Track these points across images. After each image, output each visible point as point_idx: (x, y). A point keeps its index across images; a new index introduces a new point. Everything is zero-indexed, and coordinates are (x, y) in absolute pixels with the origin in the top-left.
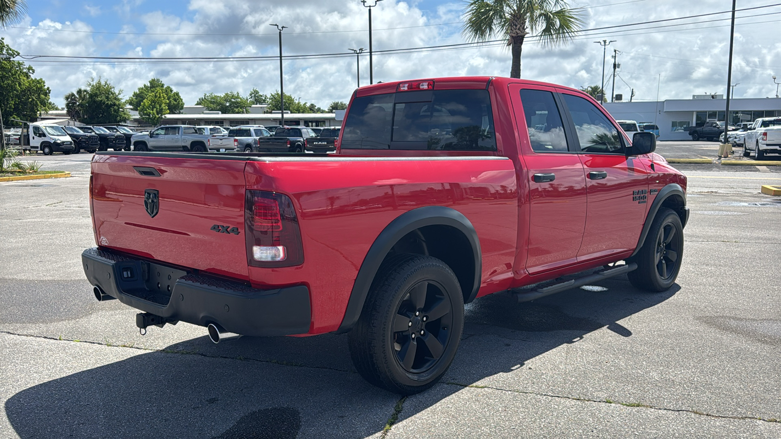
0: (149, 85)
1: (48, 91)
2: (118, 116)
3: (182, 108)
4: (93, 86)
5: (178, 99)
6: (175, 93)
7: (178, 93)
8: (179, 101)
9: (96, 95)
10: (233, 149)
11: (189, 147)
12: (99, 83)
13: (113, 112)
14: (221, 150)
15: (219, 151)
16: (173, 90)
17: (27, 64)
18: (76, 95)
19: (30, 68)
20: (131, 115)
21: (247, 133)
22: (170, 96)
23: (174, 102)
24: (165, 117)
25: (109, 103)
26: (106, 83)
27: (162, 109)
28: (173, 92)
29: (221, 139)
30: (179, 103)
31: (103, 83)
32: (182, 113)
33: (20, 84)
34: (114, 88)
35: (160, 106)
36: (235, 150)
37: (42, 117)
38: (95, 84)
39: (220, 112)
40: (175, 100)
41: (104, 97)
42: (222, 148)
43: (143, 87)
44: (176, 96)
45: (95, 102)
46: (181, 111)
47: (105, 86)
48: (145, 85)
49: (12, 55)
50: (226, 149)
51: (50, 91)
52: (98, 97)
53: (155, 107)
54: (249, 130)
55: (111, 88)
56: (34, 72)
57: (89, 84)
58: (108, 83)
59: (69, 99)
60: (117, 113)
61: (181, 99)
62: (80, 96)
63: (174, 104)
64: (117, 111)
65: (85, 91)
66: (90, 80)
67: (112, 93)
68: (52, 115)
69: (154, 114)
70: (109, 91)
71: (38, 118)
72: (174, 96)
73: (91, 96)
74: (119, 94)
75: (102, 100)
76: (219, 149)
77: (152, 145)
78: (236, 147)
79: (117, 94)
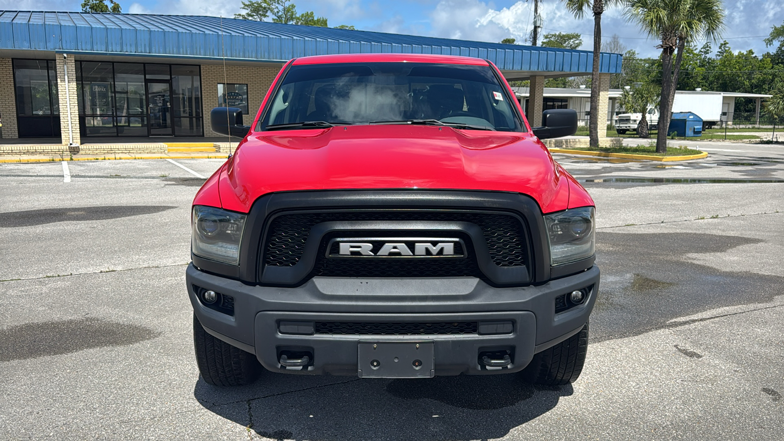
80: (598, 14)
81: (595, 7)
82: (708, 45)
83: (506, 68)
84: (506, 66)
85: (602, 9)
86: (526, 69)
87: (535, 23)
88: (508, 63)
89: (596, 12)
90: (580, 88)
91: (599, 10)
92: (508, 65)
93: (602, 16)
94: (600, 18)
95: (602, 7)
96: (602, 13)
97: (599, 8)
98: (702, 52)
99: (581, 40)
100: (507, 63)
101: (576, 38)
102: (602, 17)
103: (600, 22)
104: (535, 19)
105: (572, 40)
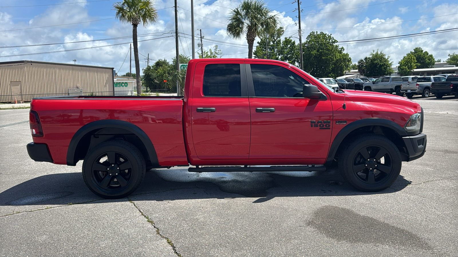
0: (414, 51)
1: (350, 59)
2: (386, 71)
3: (434, 64)
4: (373, 55)
5: (431, 59)
6: (430, 55)
7: (432, 55)
8: (432, 60)
9: (374, 60)
10: (415, 90)
11: (394, 89)
12: (377, 53)
13: (383, 69)
14: (408, 91)
15: (407, 92)
16: (428, 54)
17: (340, 47)
18: (364, 60)
19: (342, 48)
20: (394, 70)
21: (429, 80)
22: (426, 57)
23: (429, 61)
24: (413, 70)
25: (382, 64)
26: (381, 53)
27: (412, 66)
28: (429, 55)
29: (409, 84)
30: (431, 62)
31: (379, 53)
32: (434, 68)
33: (335, 57)
34: (385, 55)
35: (411, 64)
36: (416, 91)
37: (347, 74)
38: (374, 53)
39: (455, 66)
40: (429, 60)
41: (379, 61)
42: (409, 90)
43: (410, 53)
44: (430, 58)
45: (373, 64)
46: (433, 66)
47: (380, 54)
48: (411, 52)
49: (334, 42)
50: (411, 90)
51: (351, 59)
52: (375, 61)
53: (408, 65)
54: (430, 78)
55: (383, 56)
56: (344, 50)
57: (371, 54)
58: (382, 52)
59: (360, 63)
60: (386, 69)
61: (433, 59)
62: (366, 61)
63: (428, 62)
64: (385, 69)
65: (369, 58)
66: (372, 52)
67: (384, 58)
68: (352, 72)
69: (406, 68)
70: (382, 57)
71: (344, 74)
72: (429, 57)
73: (372, 60)
74: (388, 58)
75: (377, 63)
76: (407, 90)
77: (374, 88)
78: (417, 89)
79: (386, 59)
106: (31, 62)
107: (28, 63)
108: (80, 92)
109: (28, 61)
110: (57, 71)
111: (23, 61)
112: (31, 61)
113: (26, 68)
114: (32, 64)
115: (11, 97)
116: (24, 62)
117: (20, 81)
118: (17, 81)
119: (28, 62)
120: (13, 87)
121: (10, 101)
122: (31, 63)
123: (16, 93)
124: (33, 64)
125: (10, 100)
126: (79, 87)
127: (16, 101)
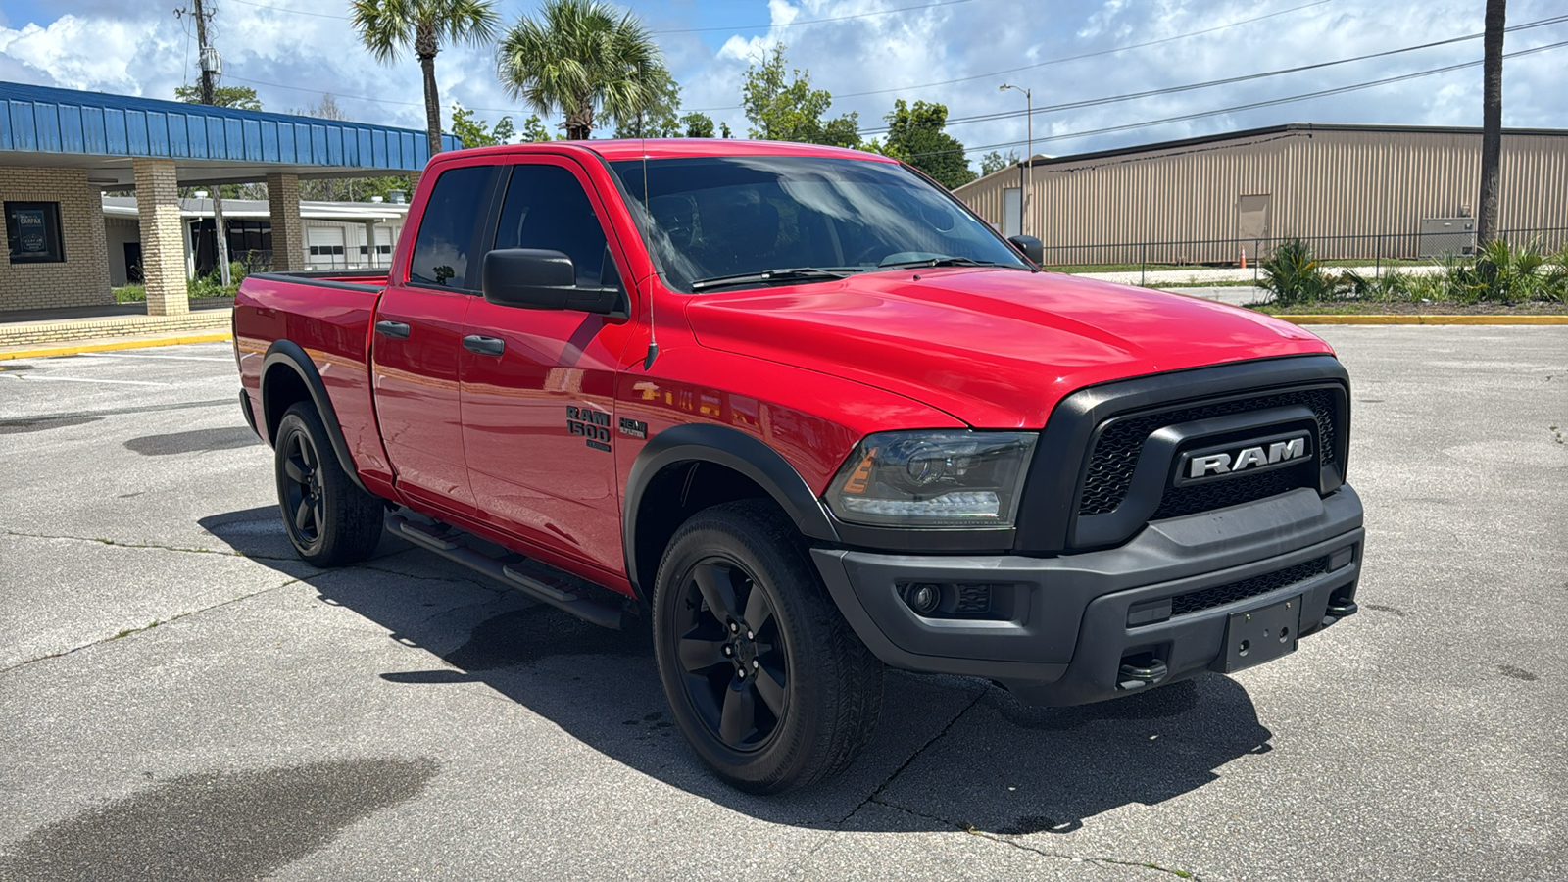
80: (427, 57)
81: (421, 43)
82: (507, 122)
83: (247, 158)
84: (247, 153)
85: (435, 48)
86: (289, 161)
87: (203, 63)
88: (251, 149)
89: (425, 53)
90: (372, 201)
91: (429, 50)
92: (252, 152)
93: (437, 61)
94: (433, 66)
95: (434, 44)
96: (435, 56)
97: (430, 46)
98: (498, 133)
99: (258, 102)
100: (249, 147)
101: (246, 98)
102: (435, 63)
103: (433, 73)
104: (204, 57)
105: (239, 102)
106: (1311, 128)
107: (1300, 132)
108: (1464, 231)
109: (1300, 125)
110: (1395, 154)
111: (1285, 126)
112: (1311, 125)
113: (1292, 151)
114: (1311, 136)
115: (1237, 245)
116: (1285, 131)
117: (1267, 194)
118: (1258, 195)
119: (1300, 128)
120: (1244, 214)
121: (1229, 260)
122: (1310, 132)
123: (1251, 235)
124: (1314, 133)
125: (1231, 258)
126: (1470, 210)
127: (1244, 261)
